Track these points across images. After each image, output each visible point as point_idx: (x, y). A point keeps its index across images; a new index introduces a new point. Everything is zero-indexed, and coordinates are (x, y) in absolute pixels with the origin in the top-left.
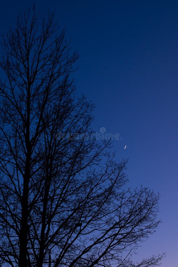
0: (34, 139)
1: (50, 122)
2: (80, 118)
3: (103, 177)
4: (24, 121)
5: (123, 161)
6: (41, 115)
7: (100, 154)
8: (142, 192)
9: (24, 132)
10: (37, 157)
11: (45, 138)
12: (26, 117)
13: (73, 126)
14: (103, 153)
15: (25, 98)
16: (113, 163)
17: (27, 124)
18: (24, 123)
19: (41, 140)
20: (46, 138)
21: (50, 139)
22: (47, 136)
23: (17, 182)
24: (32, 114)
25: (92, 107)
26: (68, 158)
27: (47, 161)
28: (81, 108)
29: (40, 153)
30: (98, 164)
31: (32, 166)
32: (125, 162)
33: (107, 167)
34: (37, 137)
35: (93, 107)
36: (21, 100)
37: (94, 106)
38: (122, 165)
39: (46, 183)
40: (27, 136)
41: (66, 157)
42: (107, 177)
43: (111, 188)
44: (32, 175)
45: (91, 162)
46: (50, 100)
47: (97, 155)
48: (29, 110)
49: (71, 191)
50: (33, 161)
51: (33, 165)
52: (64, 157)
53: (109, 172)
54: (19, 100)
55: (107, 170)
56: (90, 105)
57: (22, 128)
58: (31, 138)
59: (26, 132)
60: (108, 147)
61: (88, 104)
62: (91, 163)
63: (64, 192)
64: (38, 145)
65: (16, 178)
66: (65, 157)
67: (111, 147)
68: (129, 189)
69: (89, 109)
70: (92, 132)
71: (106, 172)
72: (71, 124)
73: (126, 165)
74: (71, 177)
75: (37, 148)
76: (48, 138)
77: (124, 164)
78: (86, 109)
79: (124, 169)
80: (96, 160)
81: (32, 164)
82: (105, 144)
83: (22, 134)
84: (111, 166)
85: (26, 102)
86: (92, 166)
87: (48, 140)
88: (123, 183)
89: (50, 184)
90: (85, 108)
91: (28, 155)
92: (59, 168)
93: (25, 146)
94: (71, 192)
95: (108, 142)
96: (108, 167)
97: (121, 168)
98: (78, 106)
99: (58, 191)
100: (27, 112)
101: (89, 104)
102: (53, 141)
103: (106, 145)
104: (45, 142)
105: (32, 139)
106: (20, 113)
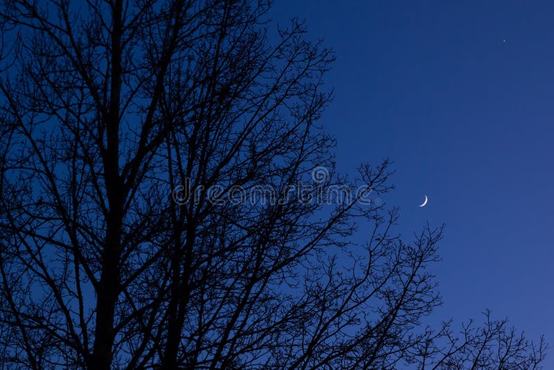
0: (133, 165)
1: (187, 112)
2: (284, 97)
3: (357, 290)
4: (100, 108)
5: (427, 233)
6: (159, 88)
7: (352, 211)
8: (489, 335)
9: (99, 141)
10: (143, 224)
11: (169, 158)
12: (109, 94)
13: (261, 119)
14: (361, 210)
15: (106, 34)
16: (390, 245)
17: (110, 118)
18: (101, 114)
19: (158, 164)
20: (174, 158)
21: (187, 162)
22: (177, 151)
23: (77, 300)
24: (128, 84)
25: (326, 59)
26: (246, 229)
27: (176, 237)
28: (291, 62)
29: (151, 213)
30: (345, 244)
31: (127, 255)
32: (433, 236)
33: (371, 256)
34: (145, 160)
35: (328, 61)
36: (91, 40)
37: (329, 57)
38: (423, 247)
39: (171, 310)
40: (110, 155)
41: (238, 226)
42: (371, 289)
43: (388, 320)
44: (126, 285)
45: (321, 236)
46: (188, 39)
47: (341, 214)
48: (117, 72)
49: (252, 333)
50: (129, 237)
51: (130, 250)
52: (231, 228)
53: (380, 274)
54: (85, 40)
55: (369, 267)
56: (319, 53)
57: (95, 131)
58: (122, 162)
59: (106, 143)
60: (379, 188)
61: (311, 50)
62: (322, 241)
63: (231, 335)
64: (145, 187)
65: (74, 289)
66: (234, 227)
67: (386, 191)
68: (445, 325)
69: (314, 67)
70: (324, 140)
71: (368, 274)
72: (256, 114)
73: (435, 246)
74: (256, 284)
75: (144, 196)
76: (179, 158)
77: (431, 242)
78: (304, 65)
79: (431, 258)
80: (338, 232)
81: (126, 249)
82: (366, 178)
83: (94, 149)
84: (384, 255)
85: (108, 48)
86: (324, 248)
87: (179, 164)
88: (425, 309)
89: (184, 311)
90: (303, 61)
91: (114, 217)
92: (214, 260)
93: (104, 190)
94: (256, 336)
95: (378, 173)
96: (376, 257)
97: (418, 258)
98: (278, 57)
99: (213, 335)
100: (110, 79)
101: (315, 50)
102: (196, 168)
103: (372, 182)
104: (170, 172)
105: (128, 166)
106: (89, 82)
